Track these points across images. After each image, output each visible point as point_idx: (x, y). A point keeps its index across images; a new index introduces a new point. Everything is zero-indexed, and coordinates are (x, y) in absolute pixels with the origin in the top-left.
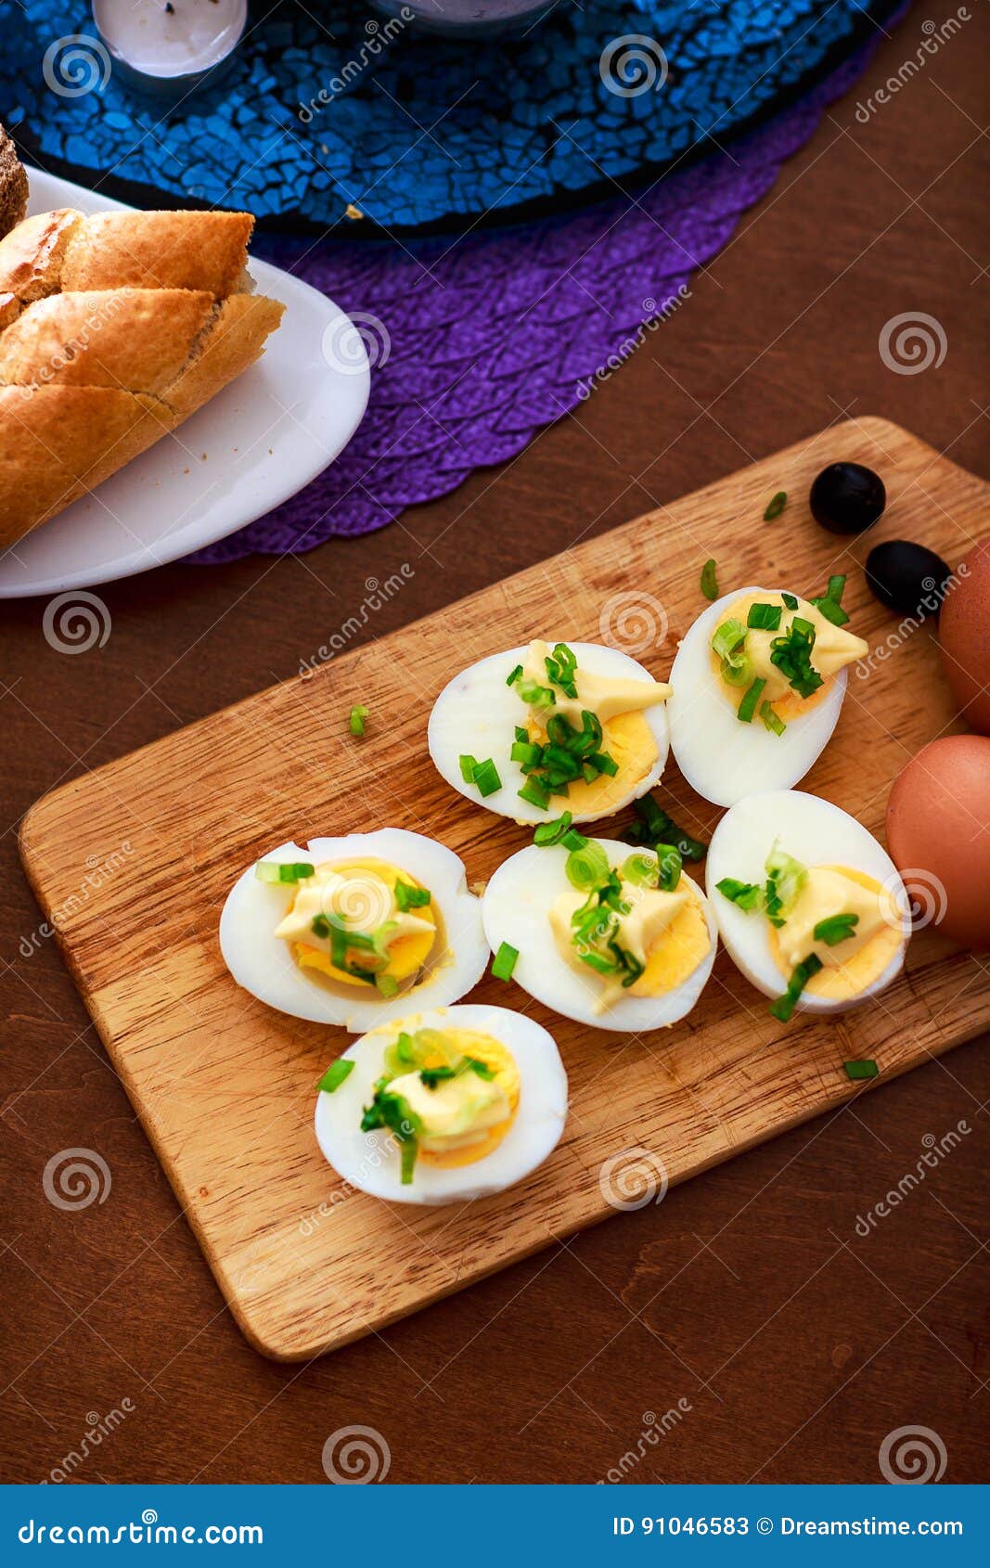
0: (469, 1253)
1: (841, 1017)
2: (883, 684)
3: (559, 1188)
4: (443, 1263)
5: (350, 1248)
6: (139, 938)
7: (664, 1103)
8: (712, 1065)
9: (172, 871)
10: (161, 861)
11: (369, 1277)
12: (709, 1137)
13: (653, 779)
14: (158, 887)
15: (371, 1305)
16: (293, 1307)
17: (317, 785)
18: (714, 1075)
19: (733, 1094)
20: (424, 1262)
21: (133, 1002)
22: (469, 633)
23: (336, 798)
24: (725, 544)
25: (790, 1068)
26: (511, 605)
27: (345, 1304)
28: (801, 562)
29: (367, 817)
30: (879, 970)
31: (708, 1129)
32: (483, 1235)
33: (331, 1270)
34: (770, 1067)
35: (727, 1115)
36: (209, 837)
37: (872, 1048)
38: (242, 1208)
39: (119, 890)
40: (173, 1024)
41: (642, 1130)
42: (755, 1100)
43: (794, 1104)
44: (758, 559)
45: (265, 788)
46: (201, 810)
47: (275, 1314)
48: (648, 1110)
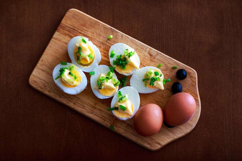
0: (57, 96)
1: (117, 119)
2: (162, 96)
3: (72, 101)
4: (53, 94)
5: (47, 82)
6: (66, 32)
7: (91, 106)
8: (100, 108)
9: (77, 30)
10: (77, 27)
11: (45, 86)
12: (91, 114)
13: (127, 75)
14: (74, 29)
15: (42, 89)
16: (36, 80)
17: (100, 38)
18: (99, 110)
19: (98, 113)
20: (52, 91)
21: (59, 36)
22: (131, 43)
23: (100, 42)
24: (166, 65)
25: (106, 118)
26: (138, 45)
27: (40, 86)
28: (170, 75)
29: (100, 47)
30: (123, 117)
31: (92, 113)
32: (60, 96)
33: (43, 81)
34: (105, 115)
35: (95, 114)
36: (84, 31)
37: (116, 126)
38: (43, 66)
39: (70, 25)
40: (59, 43)
41: (86, 106)
42: (99, 116)
43: (102, 121)
44: (167, 70)
45: (95, 33)
46: (87, 28)
47: (33, 79)
48: (89, 105)
